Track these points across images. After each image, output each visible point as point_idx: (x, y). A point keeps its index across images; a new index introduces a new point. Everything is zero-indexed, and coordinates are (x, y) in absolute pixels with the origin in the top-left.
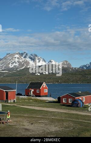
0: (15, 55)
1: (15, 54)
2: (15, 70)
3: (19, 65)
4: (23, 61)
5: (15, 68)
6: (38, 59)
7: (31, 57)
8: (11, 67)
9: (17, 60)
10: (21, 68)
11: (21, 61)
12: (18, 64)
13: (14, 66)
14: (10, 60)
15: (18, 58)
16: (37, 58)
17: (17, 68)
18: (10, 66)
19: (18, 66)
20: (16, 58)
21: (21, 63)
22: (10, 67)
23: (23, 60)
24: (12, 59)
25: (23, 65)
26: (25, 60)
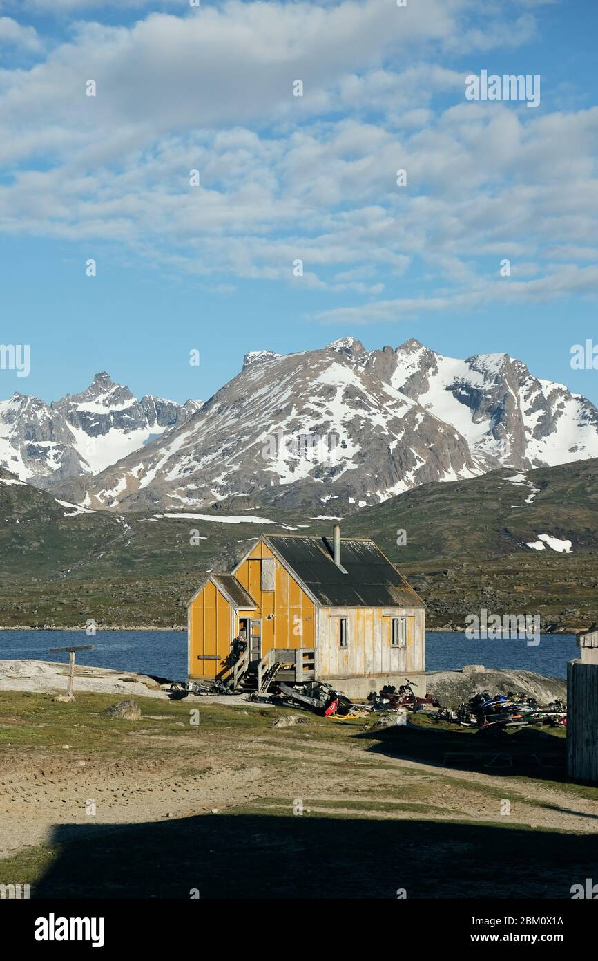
0: (322, 368)
1: (321, 354)
2: (331, 508)
3: (359, 457)
4: (395, 424)
5: (328, 487)
6: (541, 403)
7: (466, 387)
8: (289, 478)
9: (339, 411)
10: (378, 484)
11: (379, 420)
12: (352, 450)
13: (318, 471)
14: (280, 414)
15: (350, 393)
16: (522, 391)
17: (344, 491)
18: (279, 468)
19: (351, 466)
20: (329, 391)
21: (383, 441)
22: (277, 477)
23: (401, 412)
24: (297, 400)
25: (399, 462)
26: (412, 412)
